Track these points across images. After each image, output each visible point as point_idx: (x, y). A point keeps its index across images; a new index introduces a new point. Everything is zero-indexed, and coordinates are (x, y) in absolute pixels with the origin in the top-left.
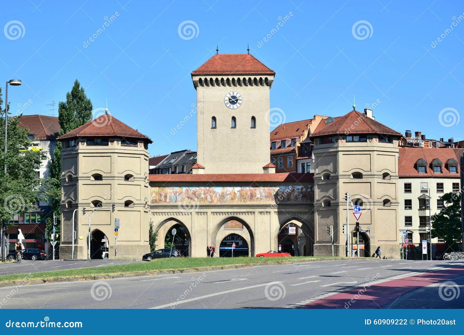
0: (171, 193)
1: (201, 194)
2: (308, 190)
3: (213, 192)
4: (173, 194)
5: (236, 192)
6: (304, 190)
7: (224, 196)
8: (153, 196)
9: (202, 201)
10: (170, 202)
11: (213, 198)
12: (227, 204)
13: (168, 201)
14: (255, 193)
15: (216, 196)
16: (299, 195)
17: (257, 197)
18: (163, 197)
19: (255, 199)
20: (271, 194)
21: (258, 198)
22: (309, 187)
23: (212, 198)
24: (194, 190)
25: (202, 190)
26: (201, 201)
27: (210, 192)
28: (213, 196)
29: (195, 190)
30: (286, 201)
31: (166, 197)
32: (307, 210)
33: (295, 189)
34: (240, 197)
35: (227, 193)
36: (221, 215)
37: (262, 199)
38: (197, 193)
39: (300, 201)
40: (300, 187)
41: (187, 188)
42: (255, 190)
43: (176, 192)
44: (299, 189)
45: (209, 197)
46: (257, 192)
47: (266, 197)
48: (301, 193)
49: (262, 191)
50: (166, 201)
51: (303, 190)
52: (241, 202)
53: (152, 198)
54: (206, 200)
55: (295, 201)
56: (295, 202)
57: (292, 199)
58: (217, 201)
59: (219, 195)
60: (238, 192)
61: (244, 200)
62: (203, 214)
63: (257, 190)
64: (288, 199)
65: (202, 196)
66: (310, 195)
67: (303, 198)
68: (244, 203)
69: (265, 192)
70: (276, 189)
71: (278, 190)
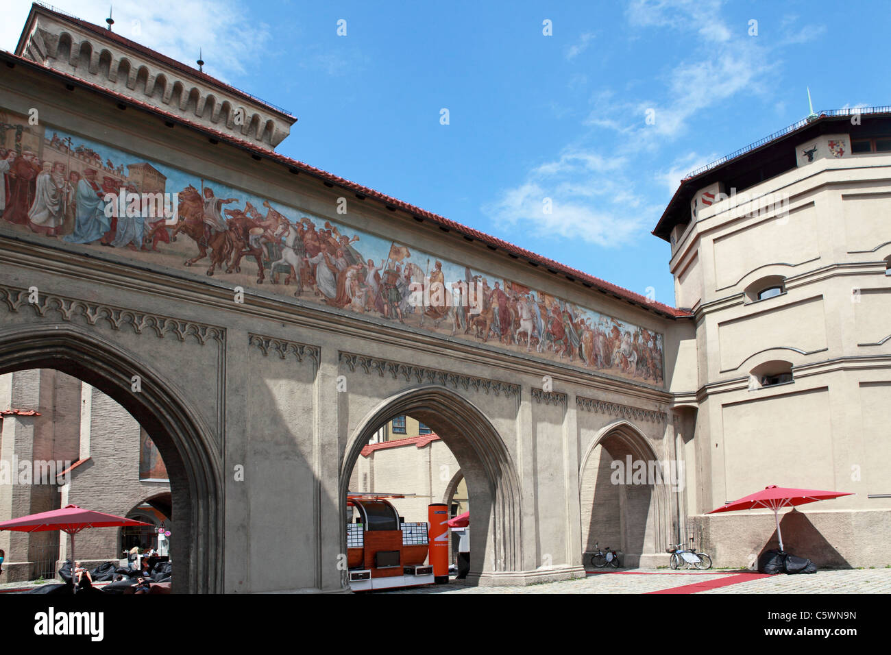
0: (74, 177)
1: (281, 244)
2: (649, 345)
6: (641, 340)
7: (396, 288)
9: (287, 282)
10: (59, 231)
11: (348, 283)
14: (516, 312)
15: (360, 278)
16: (631, 355)
17: (521, 329)
19: (516, 336)
20: (564, 331)
21: (525, 334)
22: (649, 335)
23: (343, 285)
24: (237, 213)
25: (287, 224)
26: (282, 280)
27: (333, 253)
28: (349, 274)
29: (248, 215)
33: (622, 333)
37: (538, 342)
38: (260, 231)
40: (632, 329)
41: (199, 186)
42: (517, 300)
44: (628, 333)
46: (522, 308)
49: (536, 308)
51: (639, 342)
52: (467, 332)
54: (311, 285)
58: (367, 303)
59: (377, 276)
61: (479, 328)
62: (290, 355)
63: (523, 302)
64: (608, 361)
65: (290, 256)
66: (653, 359)
67: (640, 366)
68: (480, 340)
69: (547, 319)
70: (576, 317)
71: (582, 322)
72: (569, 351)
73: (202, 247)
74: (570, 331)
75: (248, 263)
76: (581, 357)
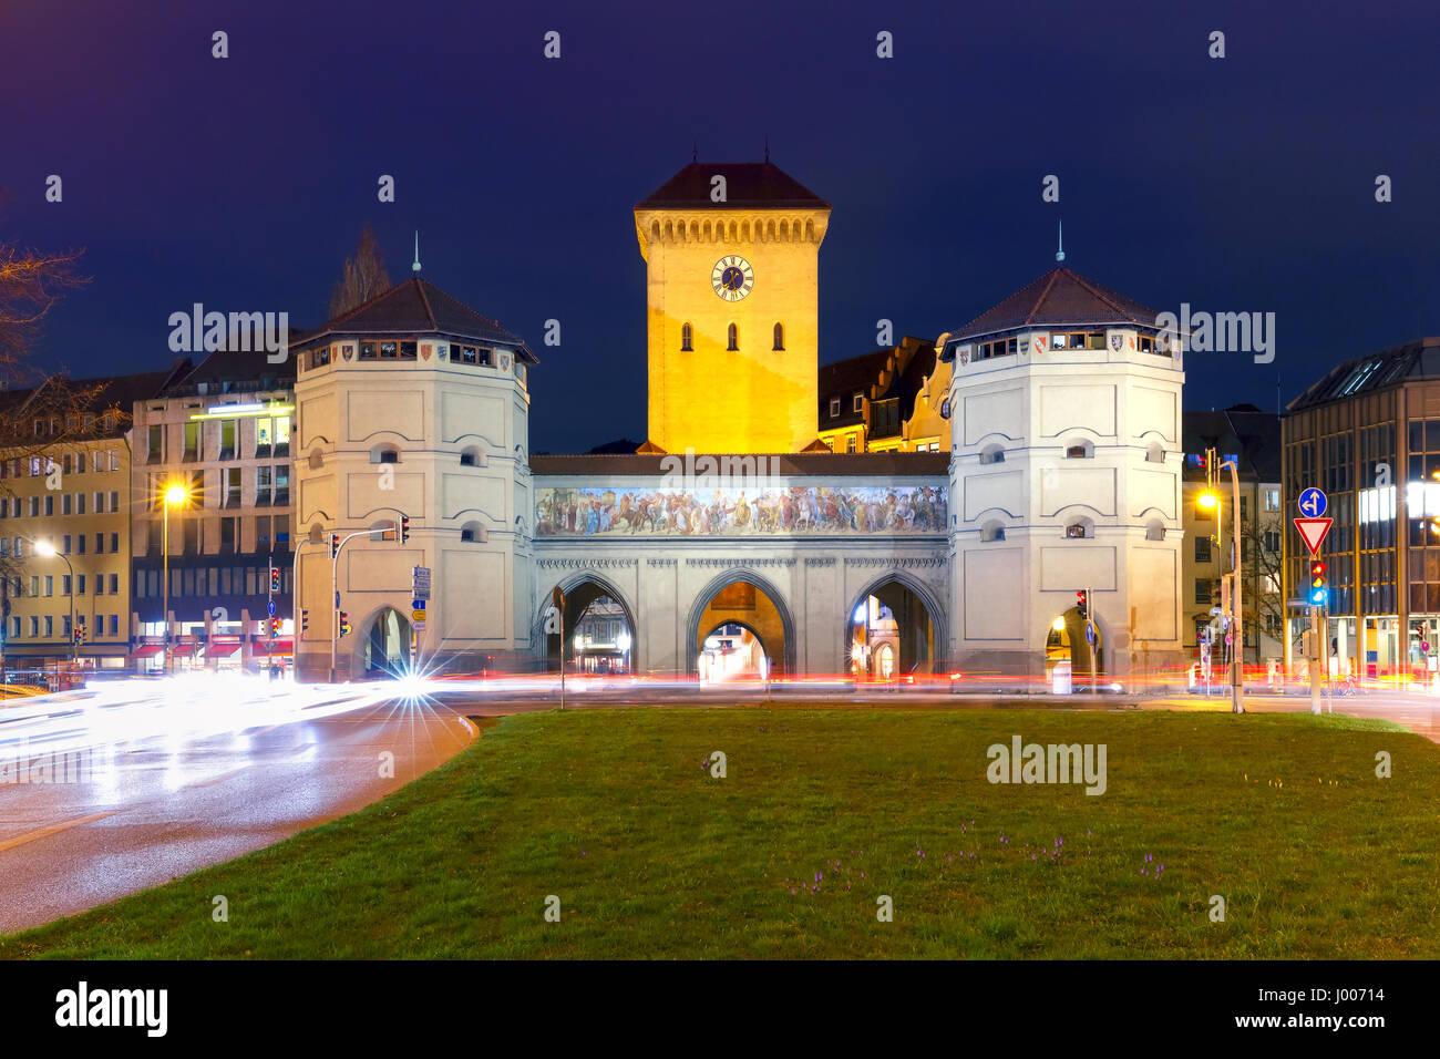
0: (586, 507)
1: (660, 509)
2: (931, 500)
3: (692, 503)
4: (590, 510)
5: (749, 504)
6: (920, 498)
7: (718, 515)
8: (541, 514)
9: (664, 527)
10: (584, 531)
11: (692, 520)
12: (726, 534)
13: (577, 528)
15: (698, 515)
16: (906, 514)
18: (565, 518)
20: (838, 510)
21: (804, 521)
22: (932, 491)
23: (690, 521)
24: (643, 500)
25: (663, 497)
26: (662, 527)
27: (685, 506)
28: (693, 515)
29: (647, 500)
30: (875, 529)
31: (572, 517)
32: (927, 555)
33: (899, 496)
34: (760, 516)
35: (727, 508)
36: (712, 566)
37: (814, 523)
38: (651, 506)
39: (909, 530)
40: (910, 491)
41: (627, 493)
42: (798, 499)
43: (599, 504)
44: (907, 496)
45: (680, 518)
46: (801, 505)
47: (823, 517)
48: (913, 506)
49: (813, 501)
50: (573, 530)
51: (918, 500)
52: (761, 529)
53: (538, 521)
54: (675, 526)
55: (898, 528)
56: (897, 533)
57: (890, 523)
58: (702, 528)
59: (707, 511)
60: (753, 503)
61: (770, 525)
62: (665, 566)
63: (803, 500)
64: (881, 524)
65: (665, 515)
66: (934, 512)
67: (918, 521)
68: (769, 534)
69: (822, 506)
70: (849, 496)
71: (856, 499)
72: (842, 524)
73: (630, 522)
74: (843, 510)
75: (648, 524)
76: (853, 526)
